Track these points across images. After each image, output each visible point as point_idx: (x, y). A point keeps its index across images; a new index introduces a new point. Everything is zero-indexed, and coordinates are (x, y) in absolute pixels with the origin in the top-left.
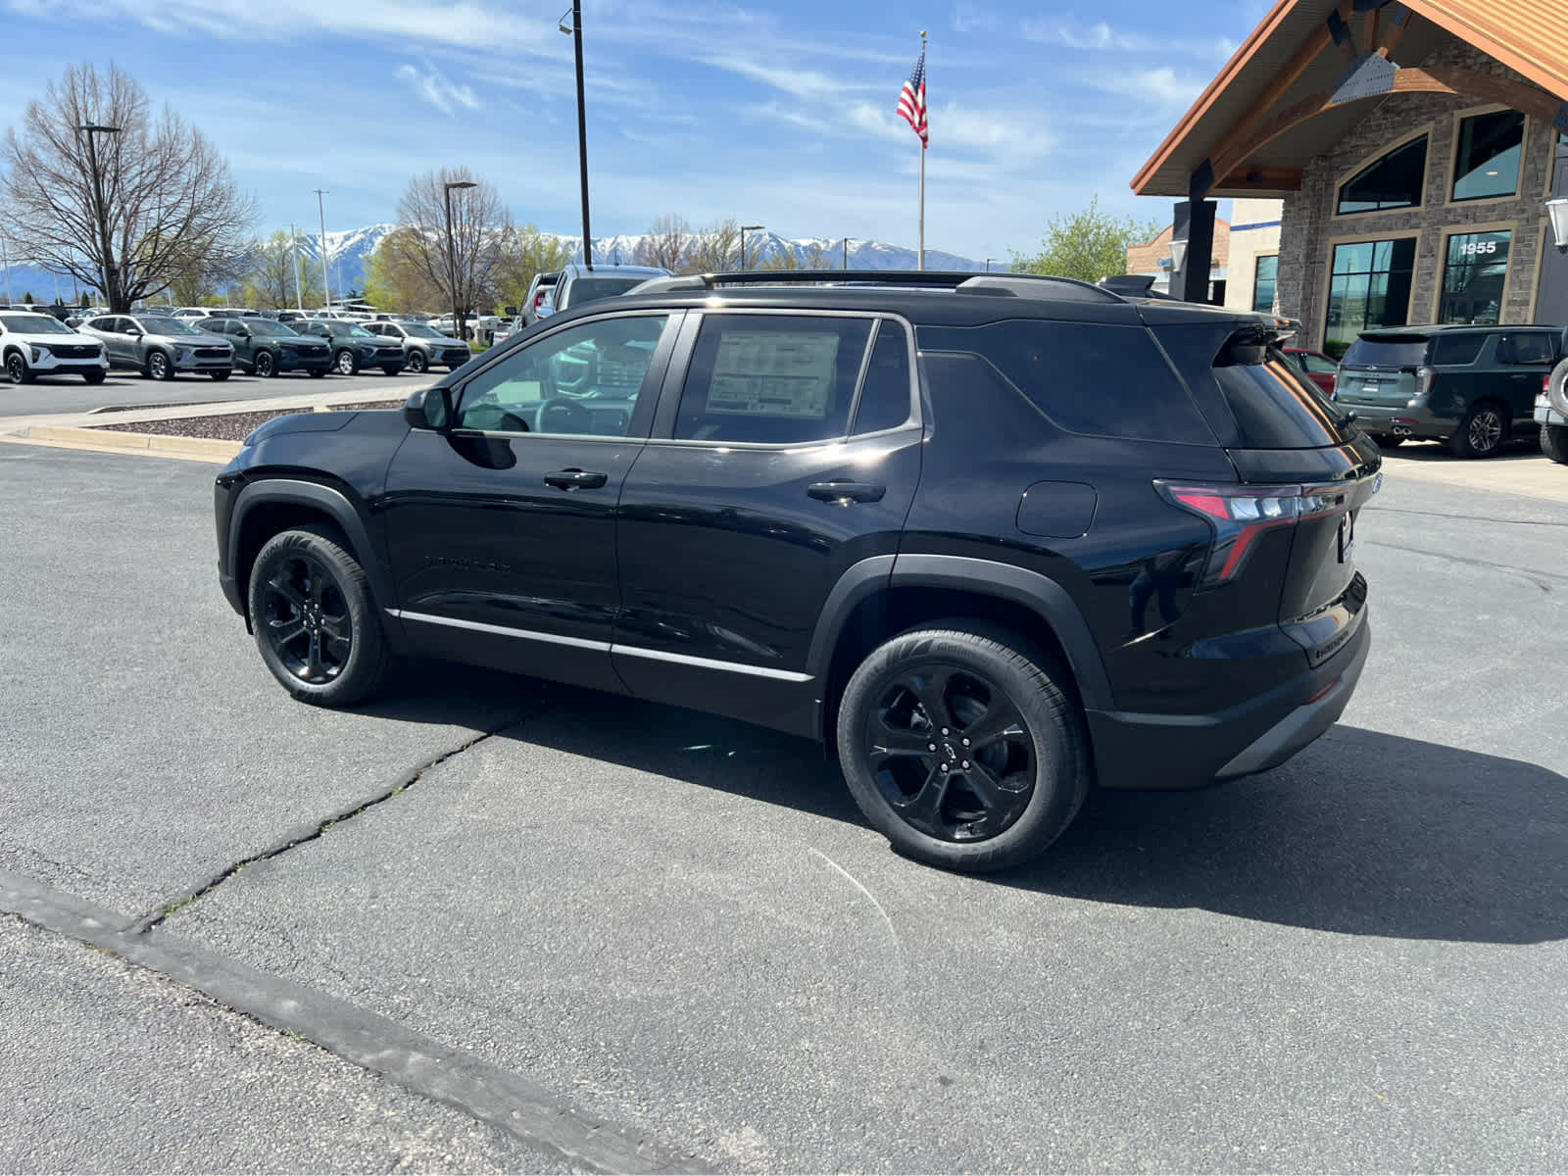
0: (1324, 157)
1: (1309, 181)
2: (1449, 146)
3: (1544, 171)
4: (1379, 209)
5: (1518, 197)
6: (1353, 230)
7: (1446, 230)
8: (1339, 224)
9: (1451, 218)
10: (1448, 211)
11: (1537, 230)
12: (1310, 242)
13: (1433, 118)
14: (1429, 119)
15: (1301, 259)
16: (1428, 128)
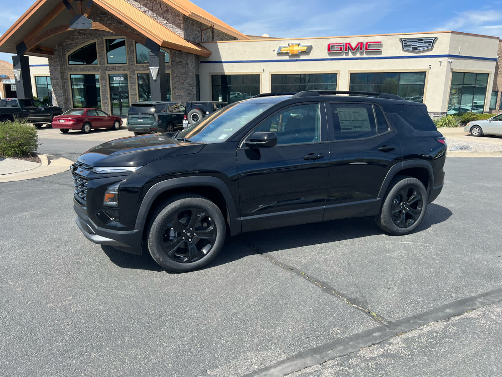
0: (60, 45)
1: (56, 52)
2: (103, 47)
3: (134, 57)
4: (83, 64)
5: (127, 64)
6: (75, 70)
7: (108, 73)
8: (71, 68)
9: (108, 69)
10: (107, 67)
11: (135, 75)
12: (61, 73)
13: (96, 38)
14: (95, 38)
15: (60, 79)
16: (95, 41)
